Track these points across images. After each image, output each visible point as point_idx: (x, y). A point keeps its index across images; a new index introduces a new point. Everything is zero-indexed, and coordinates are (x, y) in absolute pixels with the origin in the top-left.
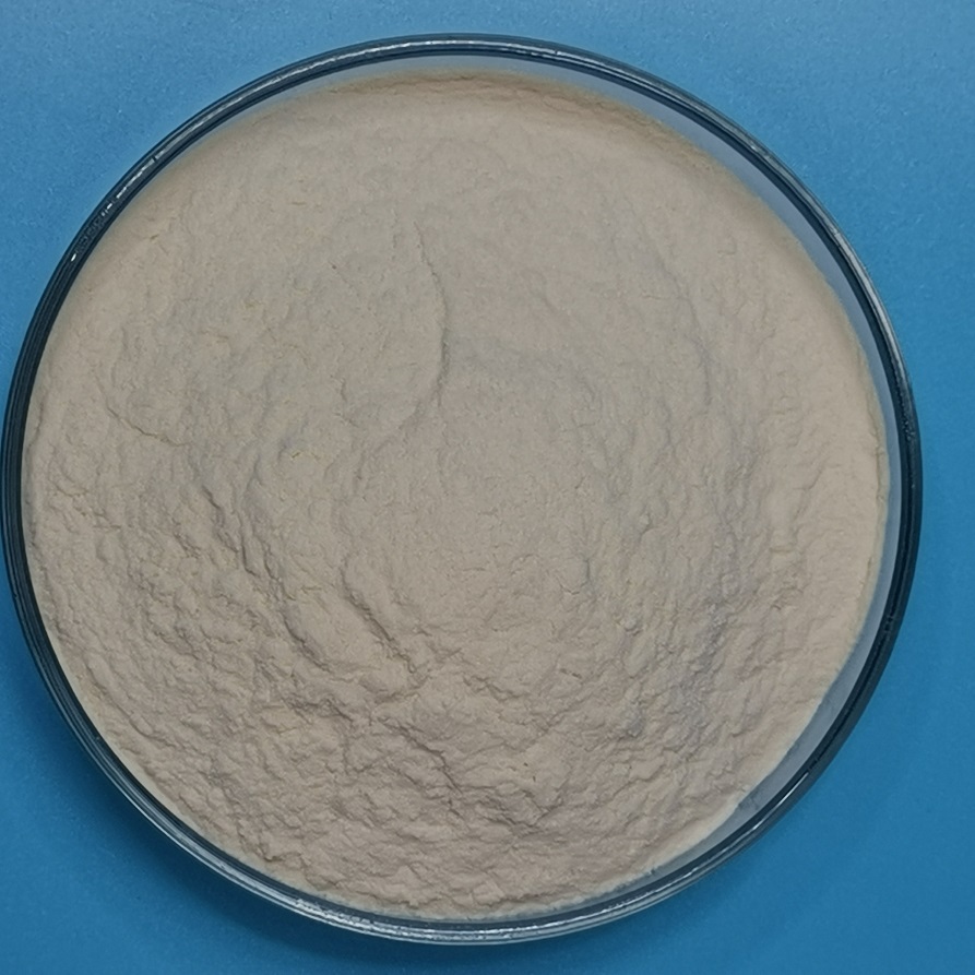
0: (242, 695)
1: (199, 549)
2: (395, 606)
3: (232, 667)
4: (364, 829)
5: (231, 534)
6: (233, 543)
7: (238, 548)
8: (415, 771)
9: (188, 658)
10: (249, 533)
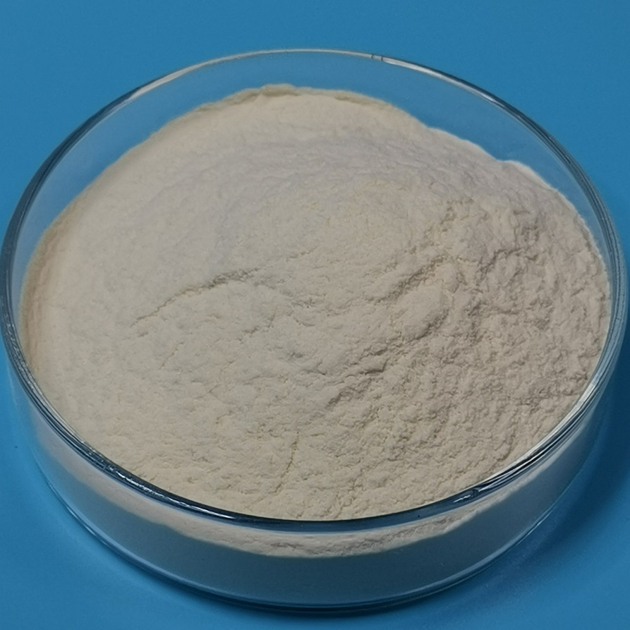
0: (472, 374)
1: (371, 406)
2: (398, 266)
3: (453, 379)
4: (555, 312)
5: (358, 382)
6: (364, 381)
7: (368, 376)
8: (510, 271)
9: (450, 413)
10: (357, 367)
